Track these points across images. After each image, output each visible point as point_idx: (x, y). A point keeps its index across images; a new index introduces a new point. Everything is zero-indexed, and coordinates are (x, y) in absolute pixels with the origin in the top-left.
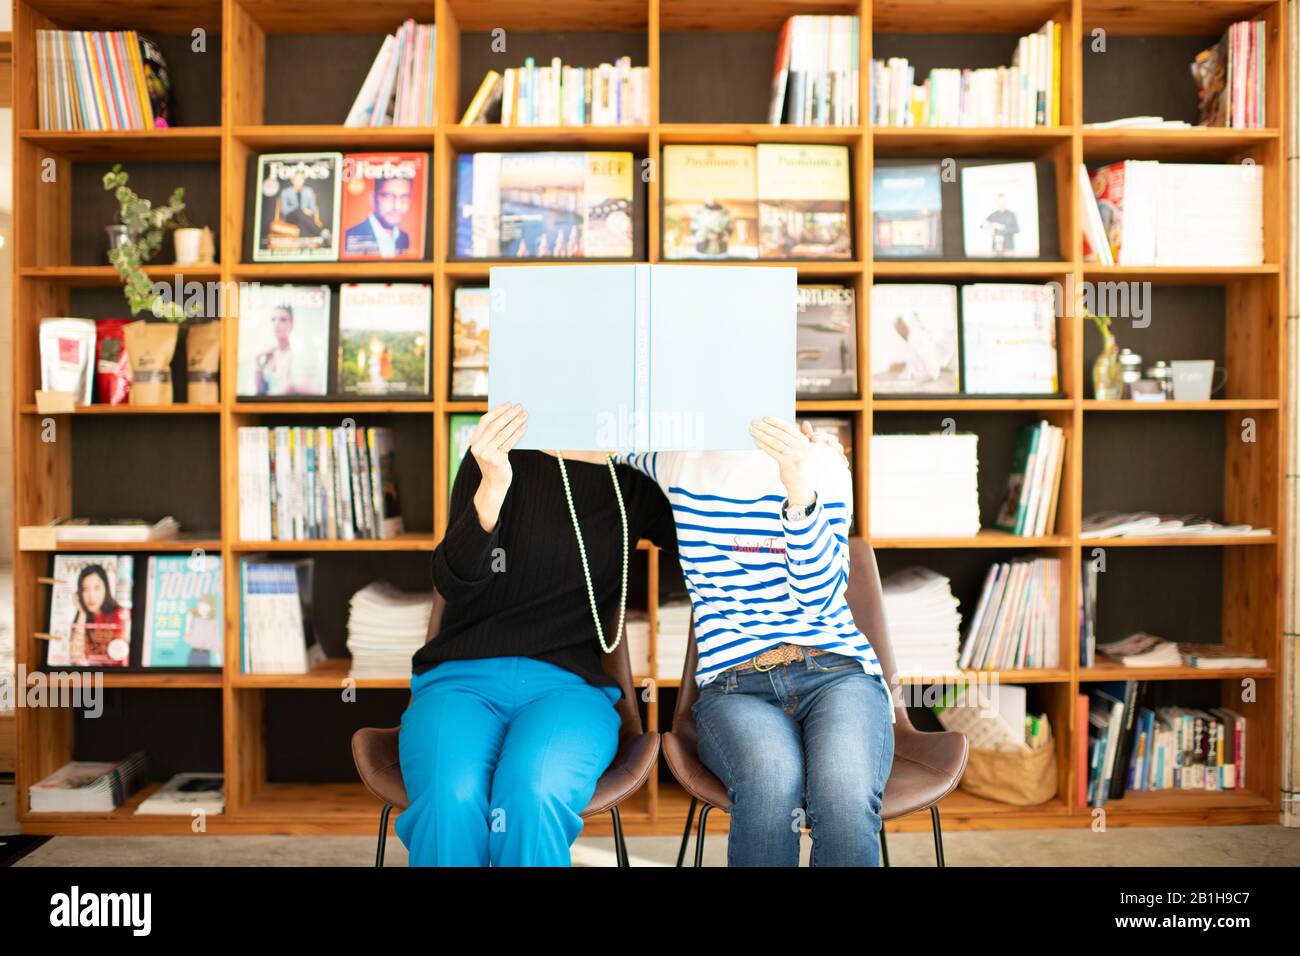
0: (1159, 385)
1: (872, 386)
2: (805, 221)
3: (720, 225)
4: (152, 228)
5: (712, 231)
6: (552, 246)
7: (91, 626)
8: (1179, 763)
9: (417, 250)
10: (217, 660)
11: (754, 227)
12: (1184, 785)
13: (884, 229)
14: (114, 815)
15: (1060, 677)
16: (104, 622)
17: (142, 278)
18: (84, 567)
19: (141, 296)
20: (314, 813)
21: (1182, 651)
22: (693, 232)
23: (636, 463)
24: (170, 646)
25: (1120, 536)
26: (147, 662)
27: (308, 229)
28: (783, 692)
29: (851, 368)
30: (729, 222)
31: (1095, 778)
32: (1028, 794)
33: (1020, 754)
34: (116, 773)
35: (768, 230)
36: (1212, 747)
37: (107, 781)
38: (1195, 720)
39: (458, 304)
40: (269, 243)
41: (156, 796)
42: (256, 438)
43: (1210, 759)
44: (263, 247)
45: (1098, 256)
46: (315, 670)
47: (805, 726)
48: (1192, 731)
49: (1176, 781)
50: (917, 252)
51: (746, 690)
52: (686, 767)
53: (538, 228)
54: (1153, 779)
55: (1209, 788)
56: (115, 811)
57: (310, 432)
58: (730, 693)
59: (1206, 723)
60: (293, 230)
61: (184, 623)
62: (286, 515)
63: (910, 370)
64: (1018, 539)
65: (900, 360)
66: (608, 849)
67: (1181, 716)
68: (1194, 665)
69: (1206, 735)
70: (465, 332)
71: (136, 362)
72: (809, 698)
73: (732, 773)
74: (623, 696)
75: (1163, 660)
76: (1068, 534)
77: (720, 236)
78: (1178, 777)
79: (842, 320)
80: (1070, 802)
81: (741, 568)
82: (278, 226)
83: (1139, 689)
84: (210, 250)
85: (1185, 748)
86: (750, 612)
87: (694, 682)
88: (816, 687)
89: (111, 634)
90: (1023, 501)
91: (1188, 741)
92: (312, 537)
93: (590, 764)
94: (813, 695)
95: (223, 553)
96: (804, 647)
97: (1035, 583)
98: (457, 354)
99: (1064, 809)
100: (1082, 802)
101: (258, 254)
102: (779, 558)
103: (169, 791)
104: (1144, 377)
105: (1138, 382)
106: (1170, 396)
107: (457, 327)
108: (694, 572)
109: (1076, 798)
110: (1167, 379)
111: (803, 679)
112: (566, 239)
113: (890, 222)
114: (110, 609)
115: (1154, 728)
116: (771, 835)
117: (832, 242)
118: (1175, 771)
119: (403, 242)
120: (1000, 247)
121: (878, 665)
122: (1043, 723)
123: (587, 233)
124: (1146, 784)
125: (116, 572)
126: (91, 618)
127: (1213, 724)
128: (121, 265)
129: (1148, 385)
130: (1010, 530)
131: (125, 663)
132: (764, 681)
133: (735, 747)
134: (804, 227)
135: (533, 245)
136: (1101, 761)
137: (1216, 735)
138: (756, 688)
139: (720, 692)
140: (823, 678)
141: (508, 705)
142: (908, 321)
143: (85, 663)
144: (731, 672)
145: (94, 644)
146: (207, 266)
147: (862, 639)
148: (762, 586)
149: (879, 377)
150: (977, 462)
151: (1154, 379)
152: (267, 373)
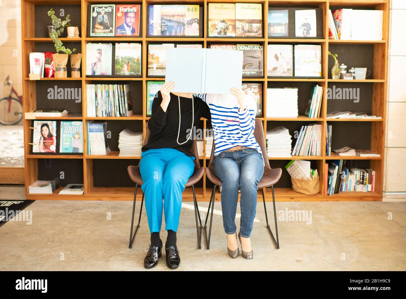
0: (352, 75)
1: (268, 74)
2: (249, 26)
3: (224, 27)
4: (61, 27)
5: (222, 29)
6: (176, 32)
7: (44, 141)
8: (356, 184)
9: (137, 33)
10: (81, 151)
11: (234, 27)
12: (357, 190)
13: (272, 28)
14: (53, 194)
15: (320, 158)
16: (49, 140)
17: (59, 42)
18: (42, 124)
19: (59, 47)
20: (109, 195)
21: (357, 151)
22: (217, 29)
23: (201, 96)
24: (67, 147)
25: (338, 118)
26: (61, 151)
27: (106, 27)
28: (236, 158)
29: (262, 69)
30: (227, 26)
31: (330, 187)
32: (311, 191)
33: (309, 180)
34: (52, 183)
35: (238, 28)
36: (365, 179)
37: (50, 185)
38: (361, 172)
39: (149, 49)
40: (95, 31)
41: (64, 189)
42: (91, 87)
43: (364, 183)
44: (93, 32)
45: (334, 36)
46: (108, 154)
47: (241, 166)
48: (359, 175)
49: (355, 189)
50: (281, 35)
51: (227, 157)
52: (211, 175)
53: (172, 27)
54: (348, 188)
55: (364, 191)
56: (52, 193)
57: (107, 86)
58: (223, 157)
59: (363, 173)
60: (102, 27)
61: (71, 140)
62: (100, 110)
63: (279, 69)
64: (309, 119)
65: (276, 67)
66: (192, 204)
67: (357, 171)
68: (359, 156)
69: (363, 176)
70: (151, 57)
71: (57, 65)
72: (242, 159)
73: (223, 176)
74: (196, 159)
75: (351, 154)
76: (323, 118)
77: (224, 30)
78: (355, 188)
79: (259, 54)
80: (322, 194)
81: (227, 125)
82: (97, 26)
83: (343, 162)
84: (78, 33)
85: (357, 180)
86: (229, 137)
87: (214, 155)
88: (245, 157)
89: (51, 143)
90: (311, 108)
91: (358, 178)
92: (108, 116)
93: (187, 174)
94: (243, 159)
95: (83, 120)
96: (242, 146)
97: (314, 131)
98: (149, 63)
99: (321, 196)
100: (326, 194)
101: (92, 34)
102: (237, 123)
103: (67, 188)
104: (348, 72)
105: (345, 73)
106: (354, 78)
107: (149, 56)
108: (215, 126)
109: (324, 193)
110: (354, 73)
111: (241, 154)
112: (180, 31)
113: (273, 26)
114: (50, 136)
115: (349, 174)
116: (232, 190)
117: (257, 32)
118: (355, 186)
119: (133, 31)
120: (305, 34)
121: (261, 151)
122: (316, 172)
123: (186, 29)
124: (346, 190)
125: (52, 126)
126: (45, 139)
127: (365, 173)
128: (53, 37)
129: (348, 74)
130: (307, 116)
131: (55, 152)
132: (232, 155)
133: (223, 170)
134: (249, 28)
135: (171, 32)
136: (331, 183)
137: (366, 176)
138: (230, 156)
139: (221, 157)
140: (247, 154)
141: (167, 160)
142: (279, 55)
143: (43, 151)
144: (223, 152)
145: (46, 146)
146: (77, 38)
147: (257, 144)
148: (233, 130)
149: (270, 72)
150: (298, 96)
151: (351, 72)
152: (95, 68)
